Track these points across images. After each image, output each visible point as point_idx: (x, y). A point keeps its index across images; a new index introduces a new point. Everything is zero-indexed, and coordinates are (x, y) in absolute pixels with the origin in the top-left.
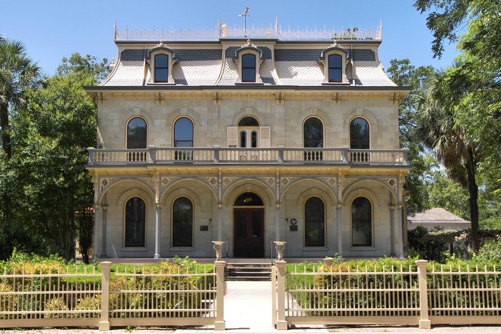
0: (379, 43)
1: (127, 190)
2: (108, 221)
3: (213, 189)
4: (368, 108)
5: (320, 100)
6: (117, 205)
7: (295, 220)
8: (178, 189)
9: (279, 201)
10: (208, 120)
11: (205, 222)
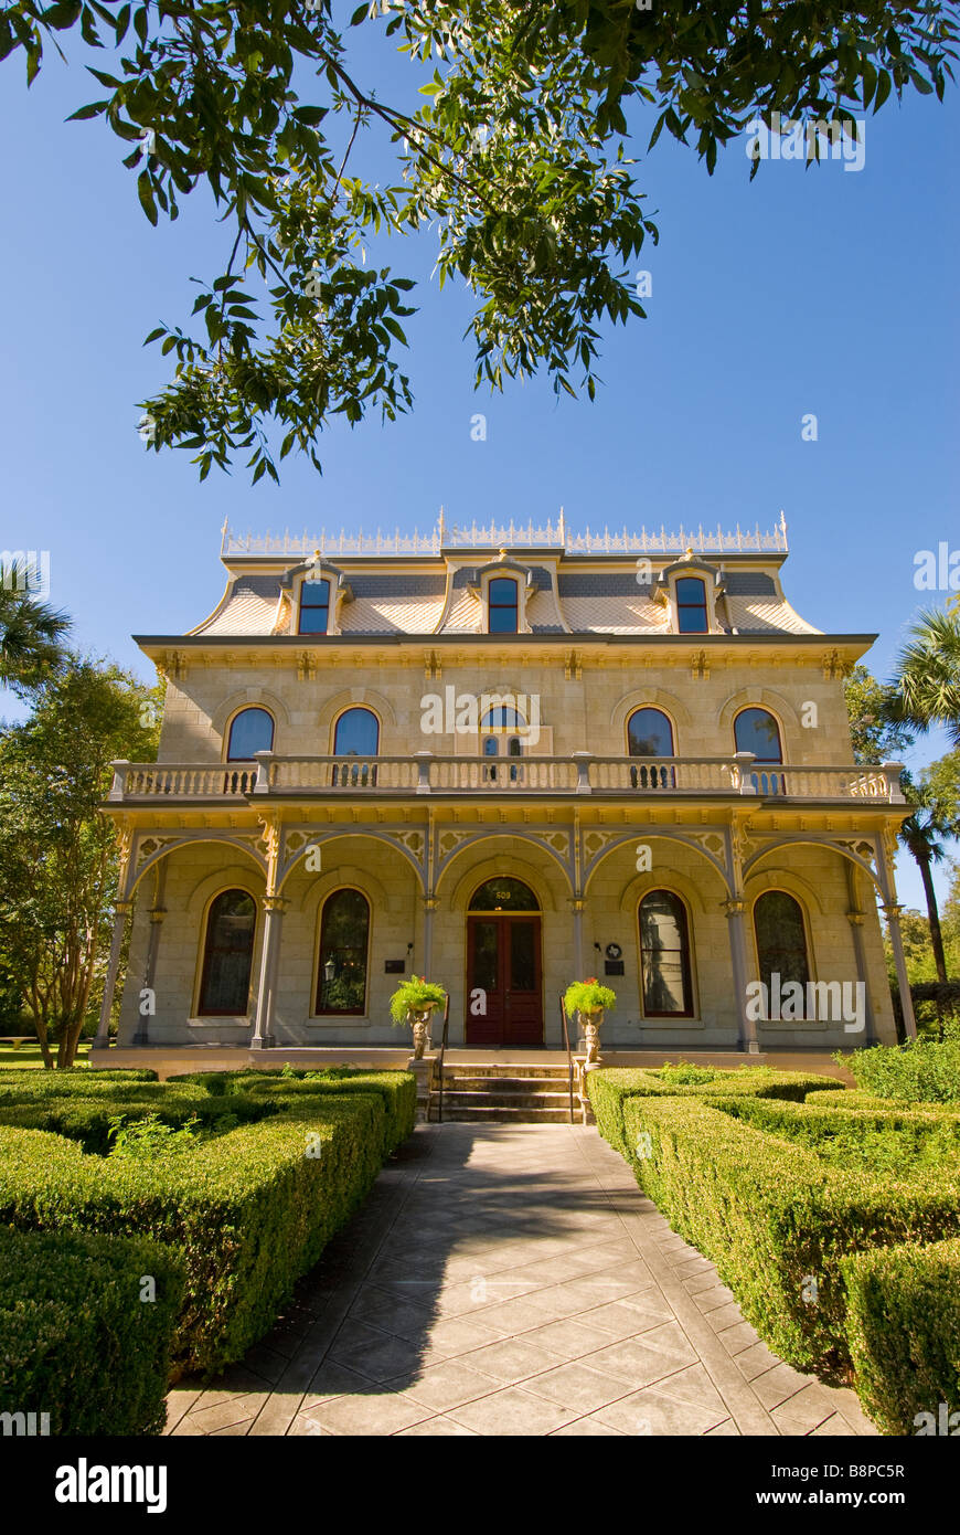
0: (782, 558)
1: (216, 872)
2: (162, 949)
3: (414, 860)
4: (773, 687)
5: (663, 669)
6: (186, 910)
7: (616, 946)
8: (337, 869)
9: (582, 892)
10: (411, 713)
11: (396, 951)
